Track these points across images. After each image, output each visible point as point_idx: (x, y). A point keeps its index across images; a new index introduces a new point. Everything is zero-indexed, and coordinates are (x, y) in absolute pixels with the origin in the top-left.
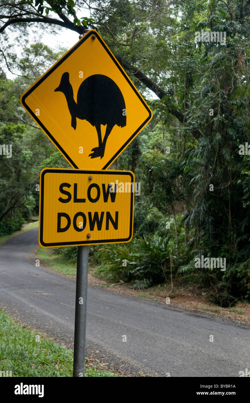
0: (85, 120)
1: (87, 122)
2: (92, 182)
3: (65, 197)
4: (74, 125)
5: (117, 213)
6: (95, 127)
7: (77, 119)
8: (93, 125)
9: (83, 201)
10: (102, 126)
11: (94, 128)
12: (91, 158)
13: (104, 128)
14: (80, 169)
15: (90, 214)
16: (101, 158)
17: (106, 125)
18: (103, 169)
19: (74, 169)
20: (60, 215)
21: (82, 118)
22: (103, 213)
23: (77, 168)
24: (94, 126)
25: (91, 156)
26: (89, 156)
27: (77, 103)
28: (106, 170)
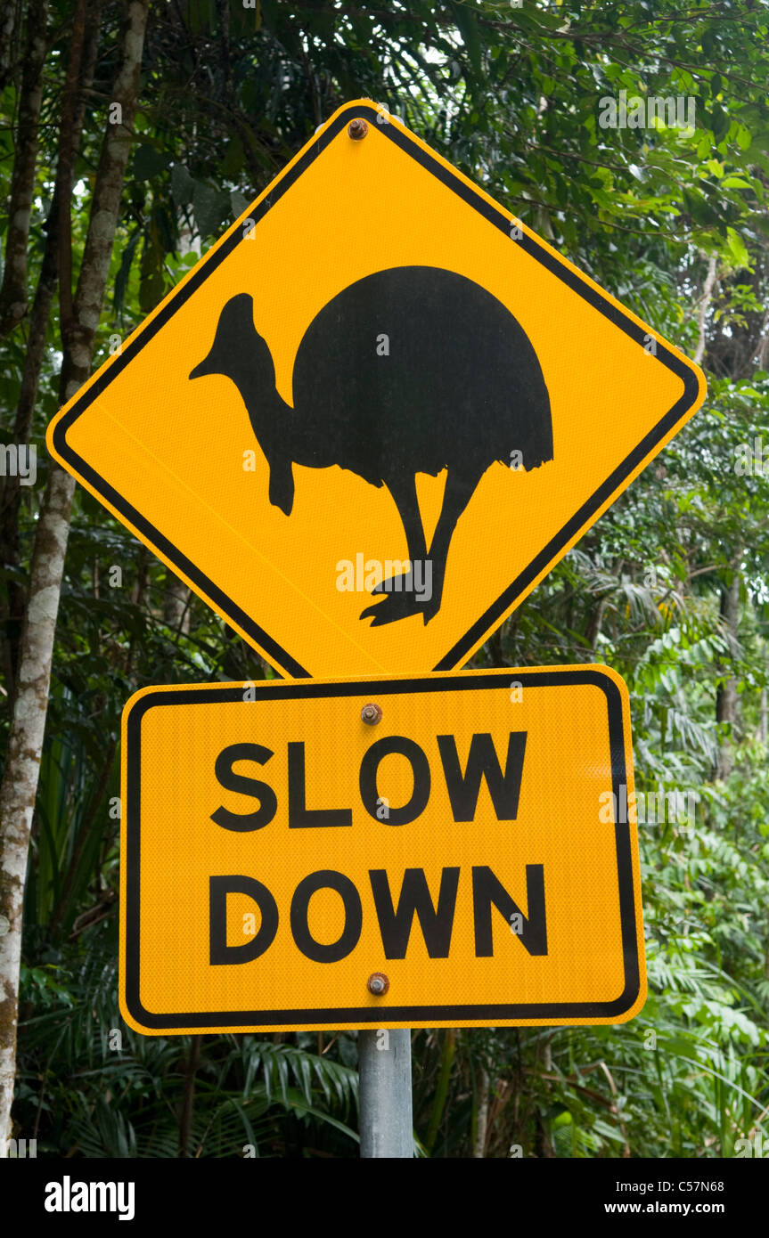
0: (336, 467)
1: (347, 472)
2: (382, 732)
3: (246, 805)
4: (282, 494)
5: (535, 875)
6: (385, 488)
7: (297, 469)
8: (375, 480)
9: (341, 818)
10: (421, 479)
11: (383, 497)
12: (374, 624)
13: (430, 489)
14: (319, 677)
15: (379, 879)
16: (426, 620)
17: (444, 474)
18: (437, 668)
19: (289, 680)
20: (221, 887)
21: (320, 461)
22: (451, 876)
23: (306, 674)
24: (379, 485)
25: (371, 619)
26: (364, 616)
27: (291, 403)
28: (458, 671)
